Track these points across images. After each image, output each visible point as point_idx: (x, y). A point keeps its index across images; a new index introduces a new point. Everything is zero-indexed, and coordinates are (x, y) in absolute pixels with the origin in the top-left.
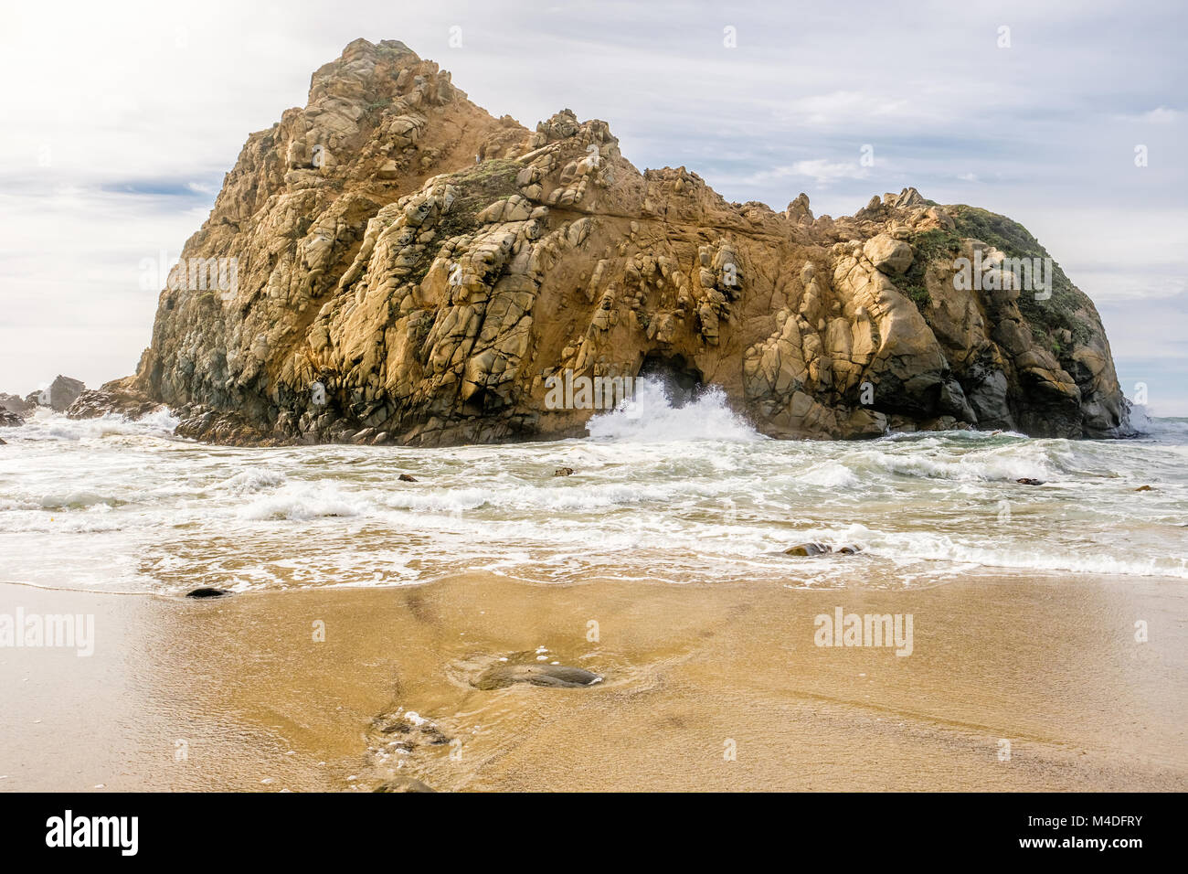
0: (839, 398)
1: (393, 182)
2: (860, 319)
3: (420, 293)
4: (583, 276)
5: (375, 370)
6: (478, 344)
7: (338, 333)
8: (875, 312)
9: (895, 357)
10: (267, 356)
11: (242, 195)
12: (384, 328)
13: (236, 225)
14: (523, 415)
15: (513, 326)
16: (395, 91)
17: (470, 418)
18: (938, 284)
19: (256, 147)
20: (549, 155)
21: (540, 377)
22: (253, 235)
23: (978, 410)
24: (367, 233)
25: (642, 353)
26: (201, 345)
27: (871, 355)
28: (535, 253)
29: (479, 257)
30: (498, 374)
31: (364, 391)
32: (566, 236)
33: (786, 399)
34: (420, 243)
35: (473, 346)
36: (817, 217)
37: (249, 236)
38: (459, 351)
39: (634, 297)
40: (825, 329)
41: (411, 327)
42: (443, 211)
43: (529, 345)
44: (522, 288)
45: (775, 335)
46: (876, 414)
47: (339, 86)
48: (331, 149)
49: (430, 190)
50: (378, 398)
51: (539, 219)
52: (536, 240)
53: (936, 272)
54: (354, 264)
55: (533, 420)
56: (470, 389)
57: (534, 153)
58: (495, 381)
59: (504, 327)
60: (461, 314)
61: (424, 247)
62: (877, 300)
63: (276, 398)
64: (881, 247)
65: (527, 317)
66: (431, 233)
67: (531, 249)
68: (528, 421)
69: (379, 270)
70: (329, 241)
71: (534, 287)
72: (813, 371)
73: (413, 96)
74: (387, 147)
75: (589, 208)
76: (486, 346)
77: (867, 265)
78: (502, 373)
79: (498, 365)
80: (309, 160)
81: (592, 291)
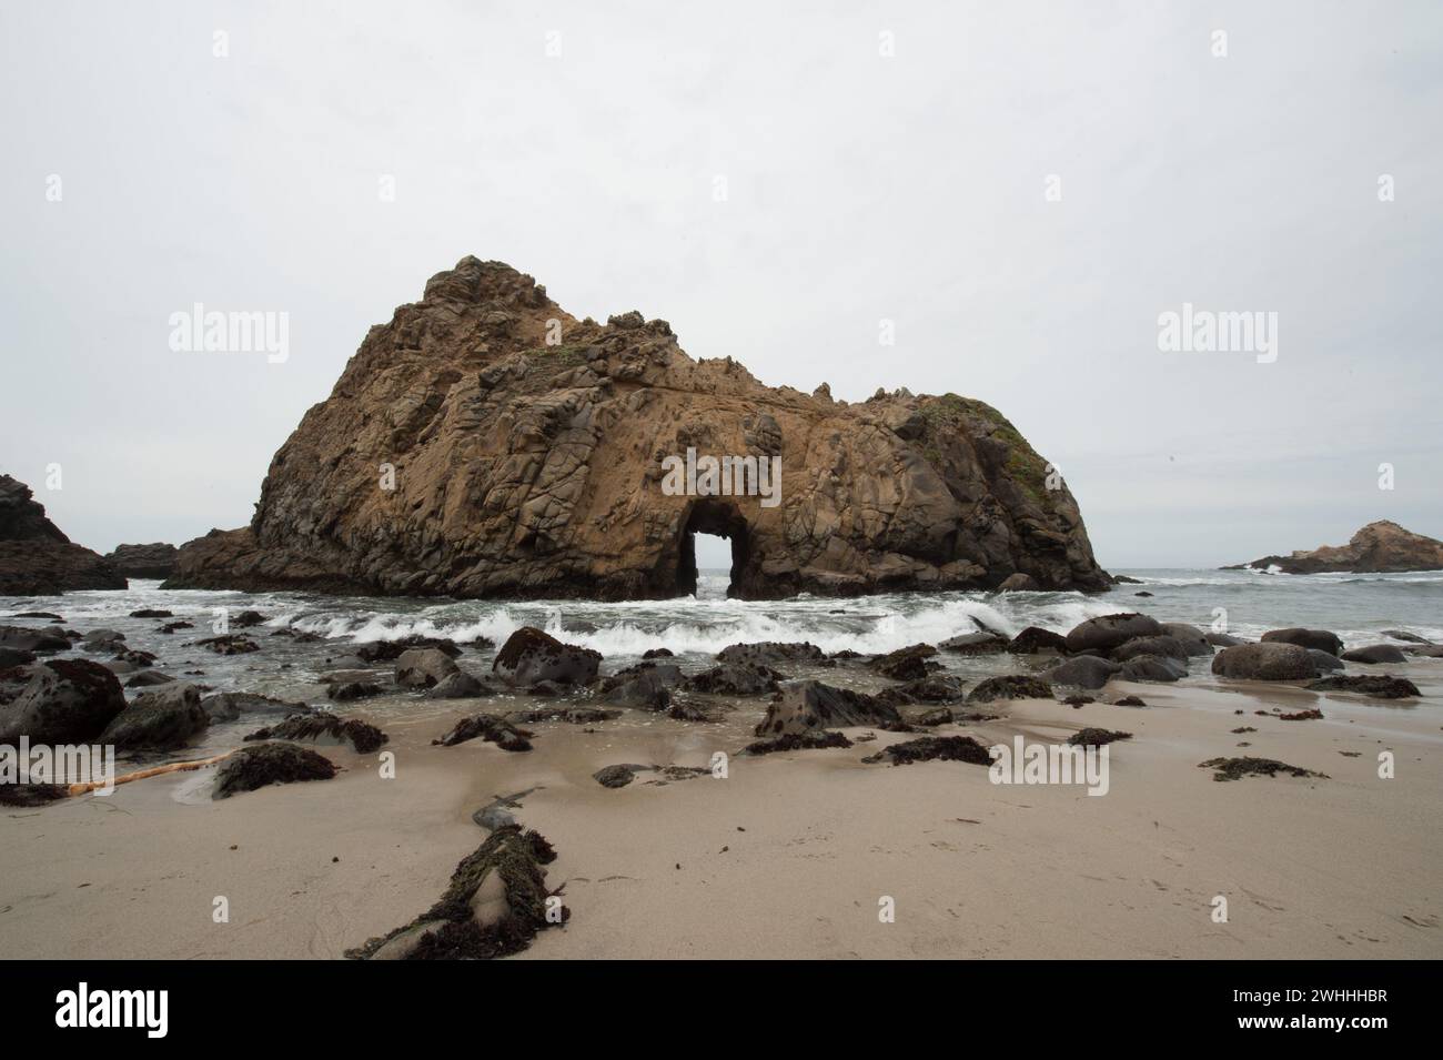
0: (869, 542)
1: (484, 361)
2: (883, 475)
3: (483, 444)
5: (433, 514)
6: (534, 490)
8: (897, 468)
9: (917, 506)
10: (345, 503)
12: (444, 477)
13: (350, 397)
14: (574, 559)
15: (570, 474)
16: (496, 295)
17: (520, 561)
18: (946, 446)
19: (375, 335)
20: (616, 339)
24: (447, 397)
25: (691, 502)
27: (897, 504)
28: (595, 412)
29: (541, 410)
30: (551, 518)
31: (421, 536)
32: (628, 402)
33: (823, 544)
34: (492, 401)
35: (529, 492)
36: (836, 400)
38: (515, 494)
40: (854, 484)
41: (472, 473)
42: (515, 376)
43: (584, 492)
44: (581, 441)
45: (812, 487)
47: (448, 288)
48: (433, 334)
49: (508, 360)
50: (433, 540)
51: (603, 387)
52: (599, 401)
54: (432, 423)
55: (584, 563)
56: (522, 532)
58: (547, 525)
59: (560, 475)
60: (519, 461)
62: (897, 458)
63: (349, 543)
64: (898, 415)
65: (584, 467)
67: (593, 408)
68: (577, 565)
69: (450, 424)
70: (417, 404)
71: (593, 440)
72: (846, 518)
73: (511, 299)
74: (482, 334)
75: (650, 381)
76: (541, 491)
77: (885, 430)
78: (555, 517)
79: (552, 509)
80: (414, 343)
81: (648, 448)
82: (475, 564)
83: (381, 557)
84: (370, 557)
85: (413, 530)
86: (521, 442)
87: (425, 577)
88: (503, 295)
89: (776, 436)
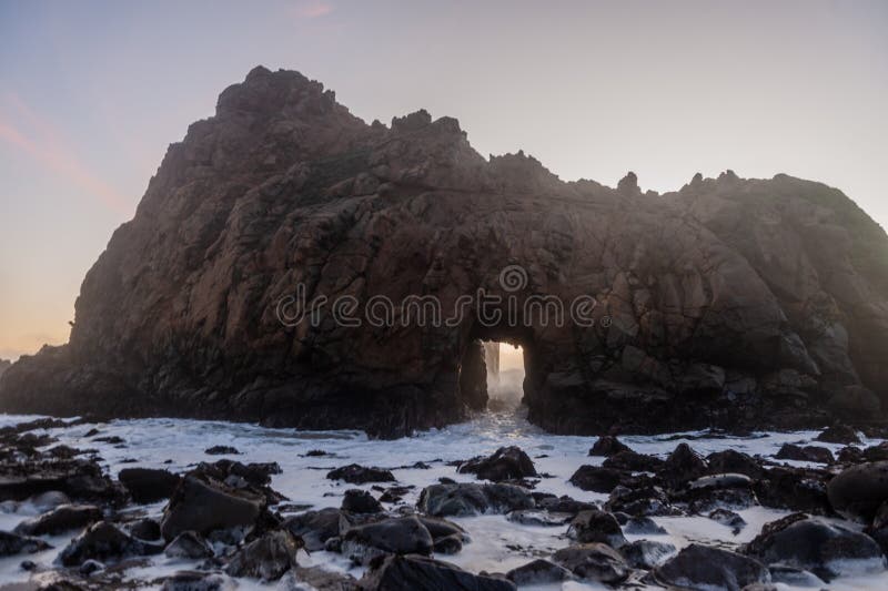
0: (672, 352)
1: (272, 172)
2: (690, 274)
3: (263, 260)
4: (422, 242)
5: (216, 331)
9: (729, 309)
10: (141, 322)
12: (226, 294)
14: (350, 374)
15: (345, 287)
17: (296, 377)
20: (401, 141)
21: (369, 336)
23: (820, 363)
27: (704, 308)
28: (374, 220)
29: (316, 222)
31: (205, 353)
32: (409, 207)
33: (617, 353)
34: (271, 215)
36: (644, 191)
39: (467, 259)
41: (250, 289)
42: (296, 188)
44: (358, 252)
45: (606, 290)
46: (713, 368)
47: (238, 101)
48: (225, 149)
50: (215, 357)
51: (384, 193)
54: (219, 239)
56: (298, 346)
58: (323, 340)
59: (337, 288)
60: (294, 275)
61: (273, 219)
62: (707, 255)
65: (360, 281)
66: (283, 207)
67: (371, 217)
68: (354, 380)
70: (207, 220)
71: (370, 250)
73: (299, 108)
74: (270, 146)
75: (432, 184)
77: (695, 225)
78: (331, 331)
81: (428, 257)
82: (253, 381)
83: (170, 374)
84: (161, 374)
85: (198, 348)
86: (297, 256)
87: (208, 394)
88: (293, 103)
89: (567, 236)
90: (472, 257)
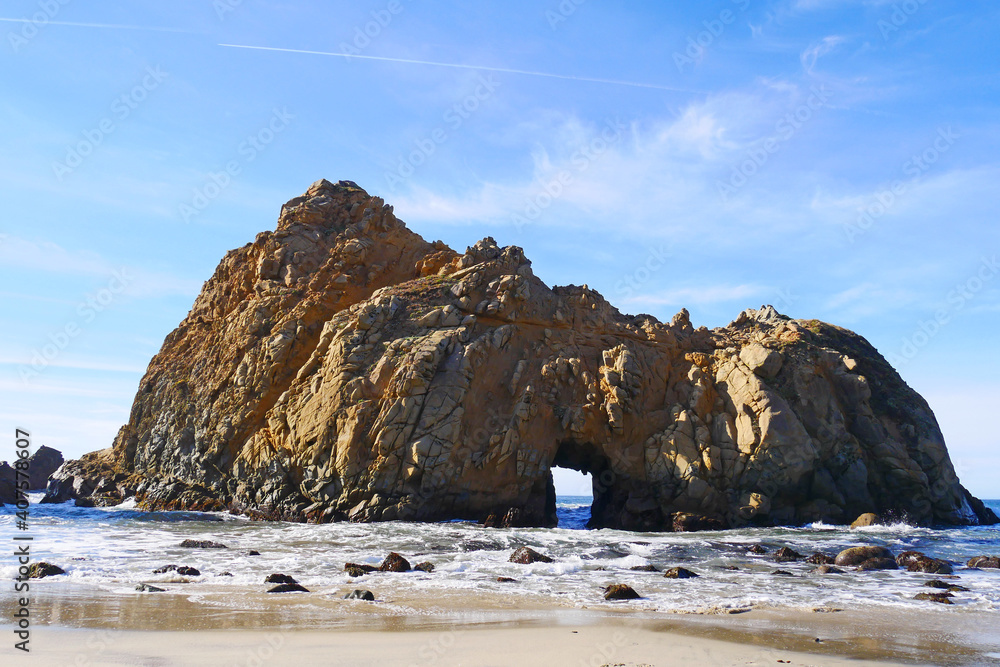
0: (728, 482)
2: (742, 414)
3: (368, 386)
4: (506, 374)
5: (326, 451)
6: (417, 430)
7: (295, 417)
8: (755, 408)
9: (774, 447)
10: (230, 435)
11: (216, 299)
12: (335, 416)
13: (209, 324)
15: (448, 415)
16: (348, 220)
18: (804, 385)
19: (232, 260)
20: (476, 273)
21: (470, 461)
22: (224, 332)
24: (323, 334)
25: (557, 441)
26: (172, 424)
27: (754, 446)
29: (420, 356)
30: (434, 457)
31: (316, 469)
32: (491, 340)
33: (683, 482)
34: (369, 343)
35: (413, 432)
36: (696, 328)
37: (221, 333)
38: (401, 435)
39: (550, 392)
40: (712, 422)
41: (359, 414)
42: (389, 317)
43: (461, 432)
44: (456, 383)
45: (672, 427)
47: (302, 214)
49: (378, 299)
50: (328, 475)
51: (469, 326)
52: (467, 343)
53: (802, 375)
54: (310, 360)
56: (409, 469)
57: (463, 271)
58: (432, 464)
59: (440, 417)
61: (372, 347)
62: (755, 398)
63: (236, 473)
64: (754, 354)
65: (459, 408)
66: (378, 335)
67: (464, 350)
69: (333, 364)
70: (290, 340)
71: (466, 382)
72: (706, 458)
74: (341, 264)
75: (511, 317)
76: (423, 433)
77: (744, 369)
78: (438, 457)
79: (436, 449)
80: (276, 273)
81: (514, 387)
82: (370, 498)
85: (307, 465)
86: (404, 385)
90: (554, 390)
